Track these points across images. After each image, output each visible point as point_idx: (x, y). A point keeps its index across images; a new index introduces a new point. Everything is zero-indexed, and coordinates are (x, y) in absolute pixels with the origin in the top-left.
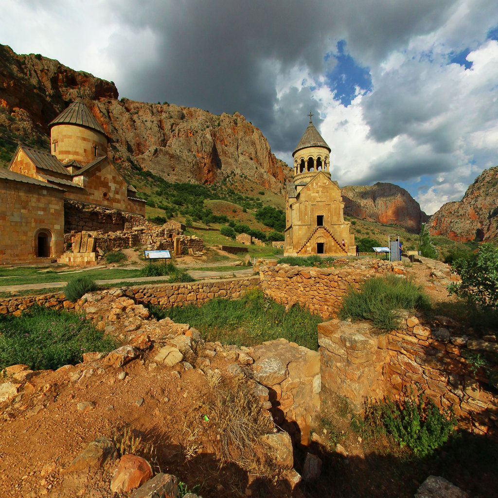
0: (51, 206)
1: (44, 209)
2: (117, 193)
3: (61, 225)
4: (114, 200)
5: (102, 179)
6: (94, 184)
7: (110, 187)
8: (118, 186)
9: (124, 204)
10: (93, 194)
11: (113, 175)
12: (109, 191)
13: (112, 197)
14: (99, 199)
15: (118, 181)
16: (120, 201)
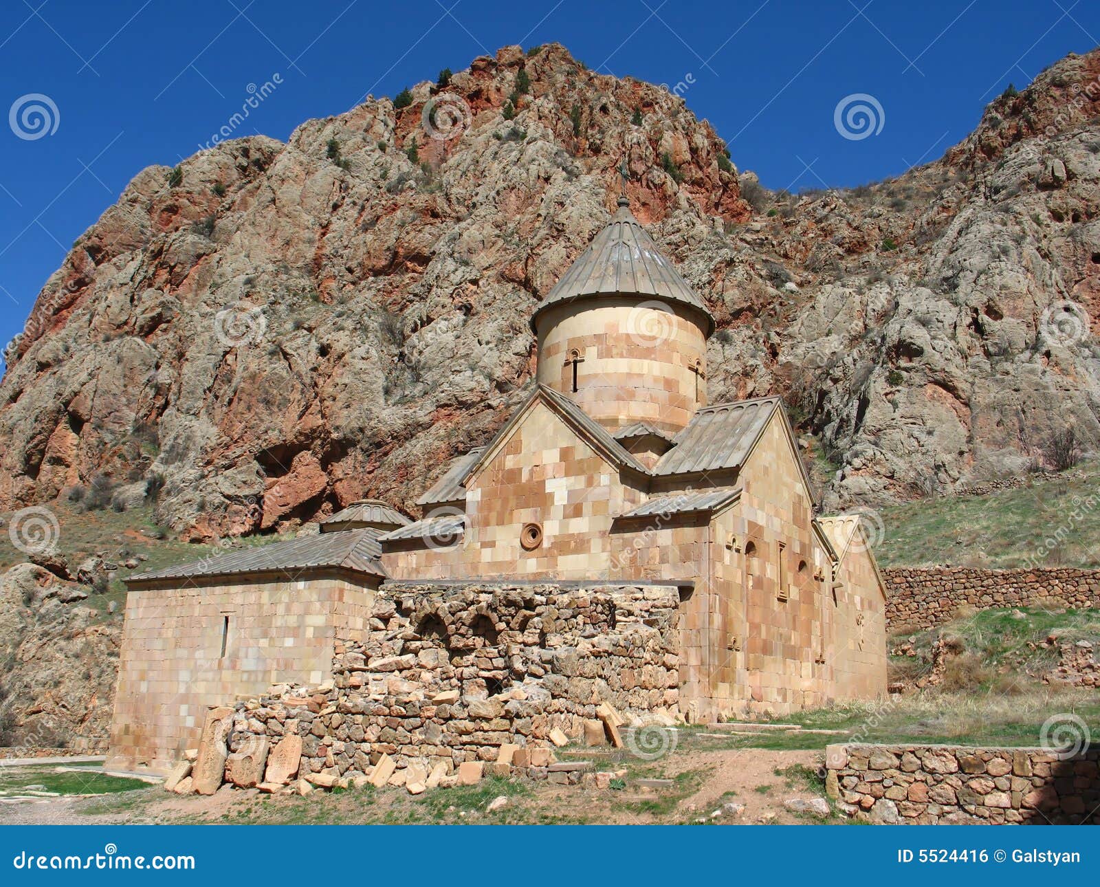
2: (577, 512)
3: (323, 672)
4: (566, 545)
5: (525, 477)
6: (498, 504)
7: (551, 495)
8: (579, 482)
9: (603, 551)
10: (492, 544)
11: (564, 445)
12: (545, 513)
13: (555, 536)
14: (508, 558)
15: (581, 461)
16: (589, 541)
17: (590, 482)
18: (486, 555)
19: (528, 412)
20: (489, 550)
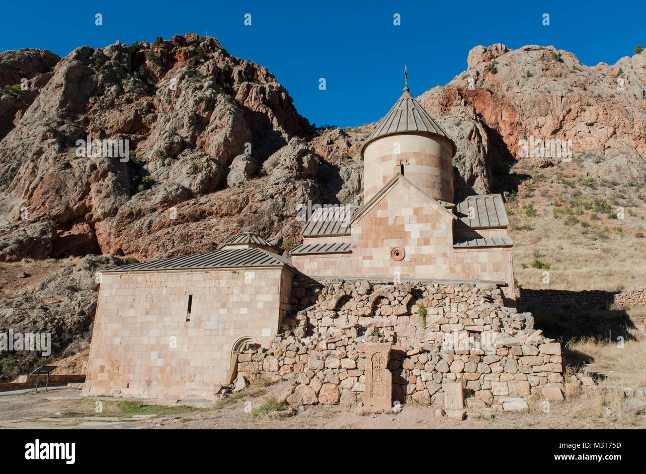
0: (259, 297)
1: (249, 305)
2: (426, 242)
3: (272, 329)
4: (418, 260)
5: (390, 222)
6: (373, 236)
7: (409, 233)
8: (427, 227)
9: (445, 264)
10: (371, 258)
11: (416, 206)
12: (405, 243)
13: (412, 255)
14: (382, 265)
15: (427, 216)
16: (435, 258)
17: (434, 227)
18: (367, 263)
19: (391, 188)
20: (368, 261)
